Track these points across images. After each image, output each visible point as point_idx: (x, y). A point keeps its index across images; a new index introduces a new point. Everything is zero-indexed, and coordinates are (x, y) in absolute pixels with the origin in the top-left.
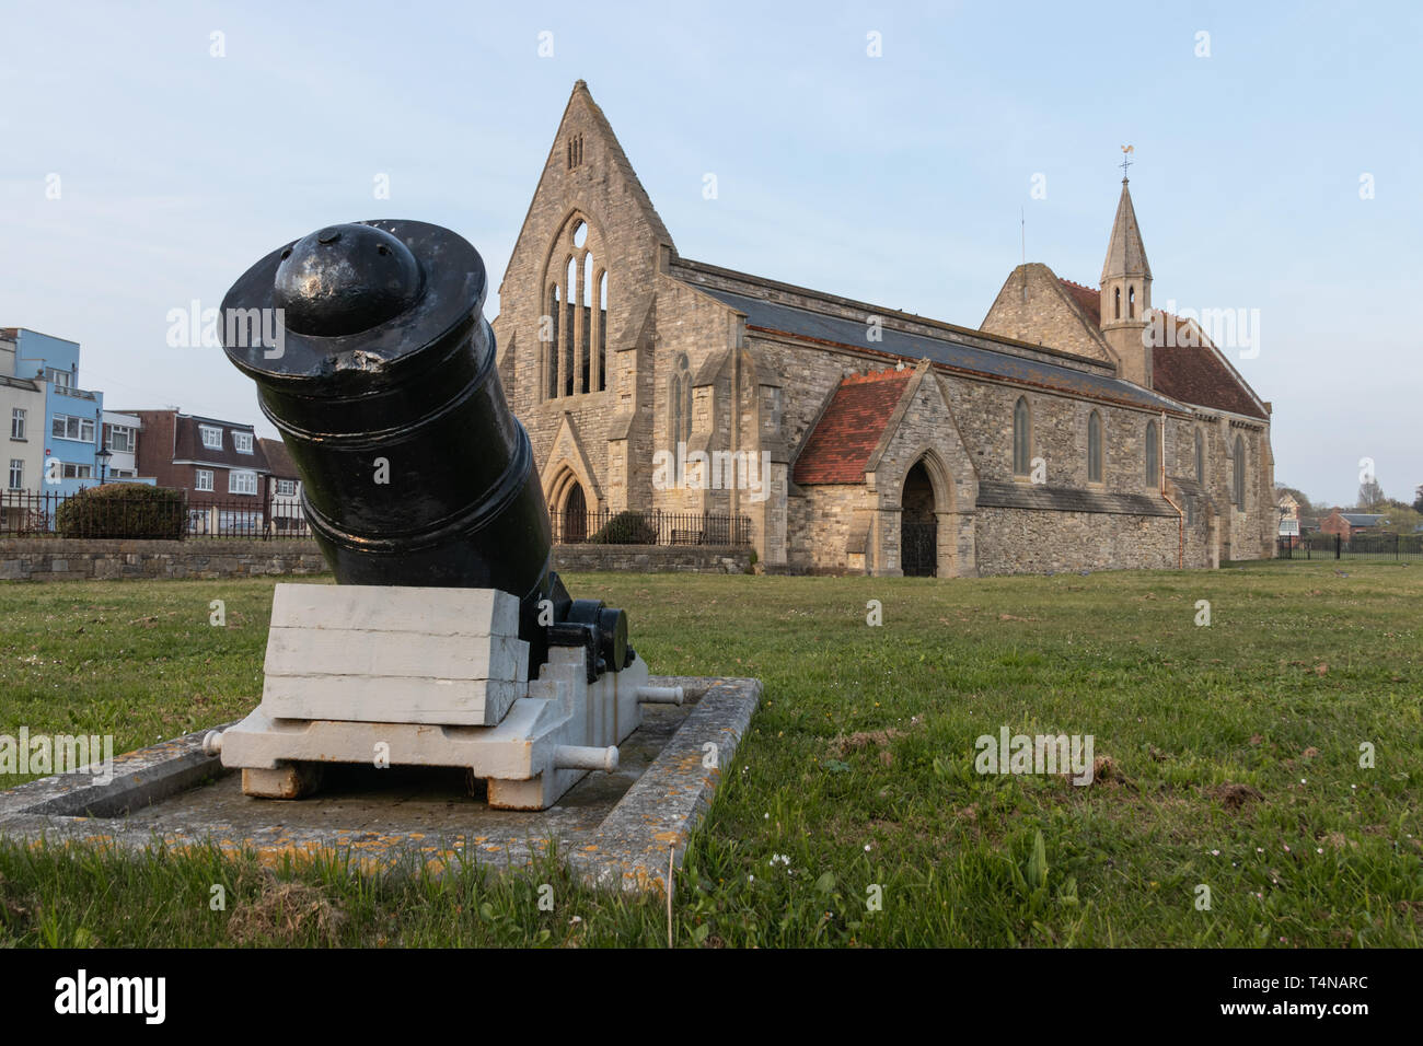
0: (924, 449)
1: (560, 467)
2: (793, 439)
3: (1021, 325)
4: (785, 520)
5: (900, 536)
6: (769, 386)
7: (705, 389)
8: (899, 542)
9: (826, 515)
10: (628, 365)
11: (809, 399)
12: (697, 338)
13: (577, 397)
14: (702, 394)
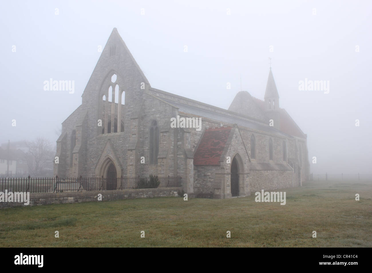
0: (236, 153)
1: (106, 158)
2: (192, 150)
4: (193, 178)
5: (230, 182)
6: (187, 132)
7: (165, 133)
8: (230, 185)
9: (205, 176)
10: (135, 124)
11: (196, 136)
12: (161, 115)
13: (112, 134)
14: (164, 135)
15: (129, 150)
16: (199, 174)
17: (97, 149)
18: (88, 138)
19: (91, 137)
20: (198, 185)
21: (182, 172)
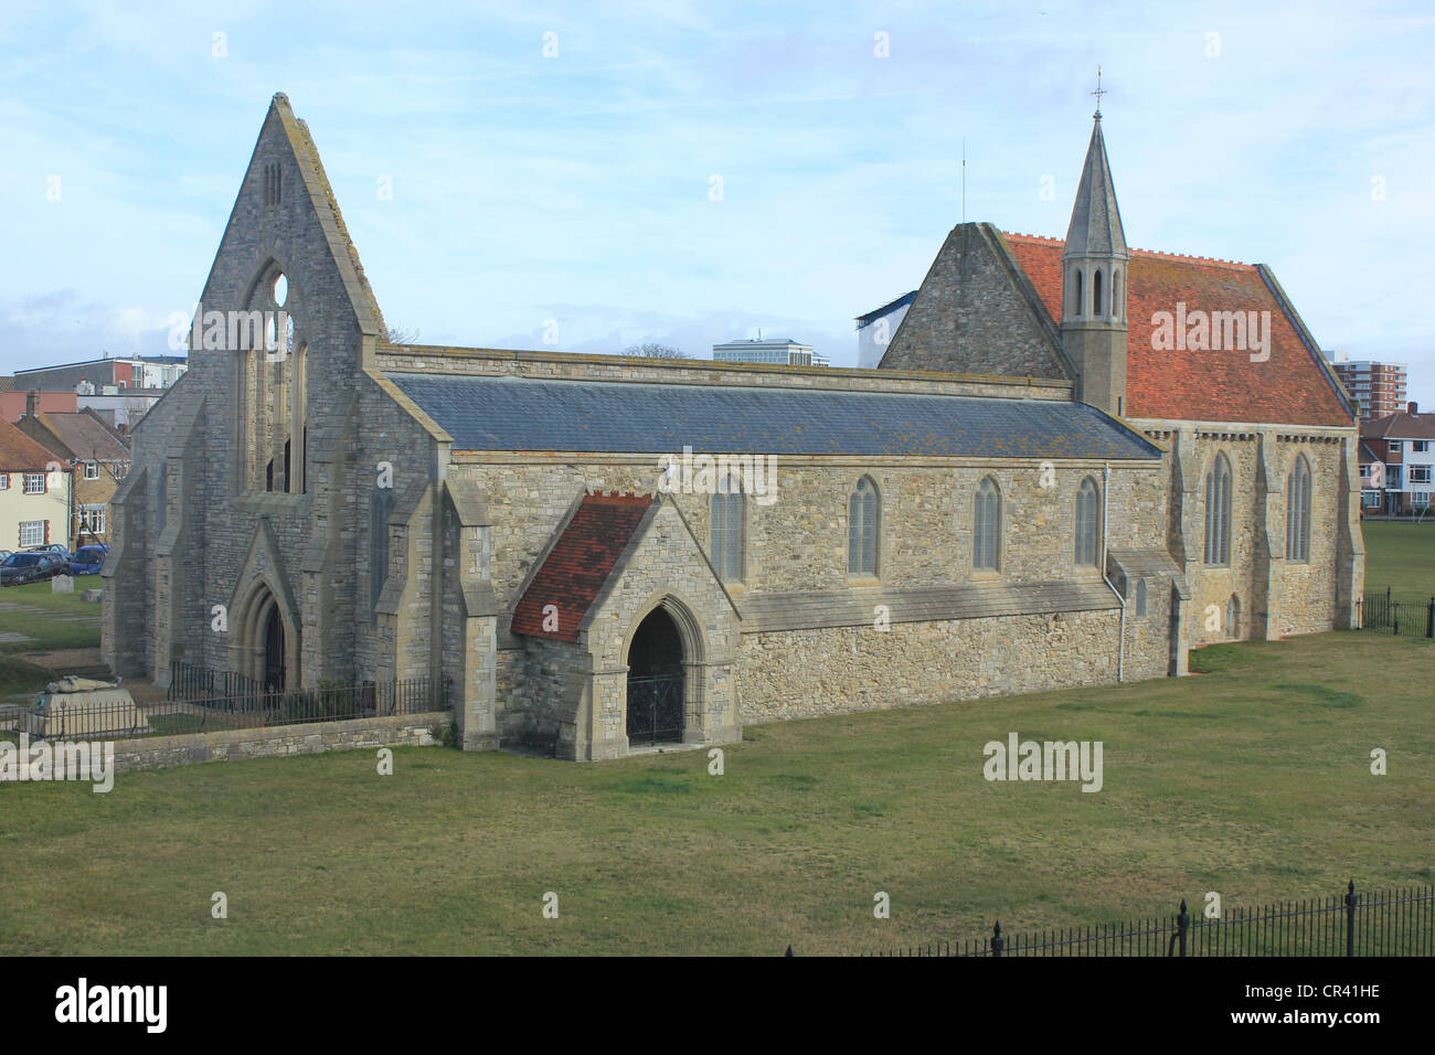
0: (664, 596)
1: (255, 583)
2: (514, 576)
3: (960, 310)
4: (493, 681)
5: (623, 700)
6: (474, 527)
7: (400, 528)
8: (622, 708)
9: (544, 672)
10: (324, 480)
11: (537, 525)
12: (400, 457)
13: (277, 497)
15: (305, 572)
16: (529, 663)
17: (233, 545)
18: (207, 501)
19: (213, 498)
20: (527, 703)
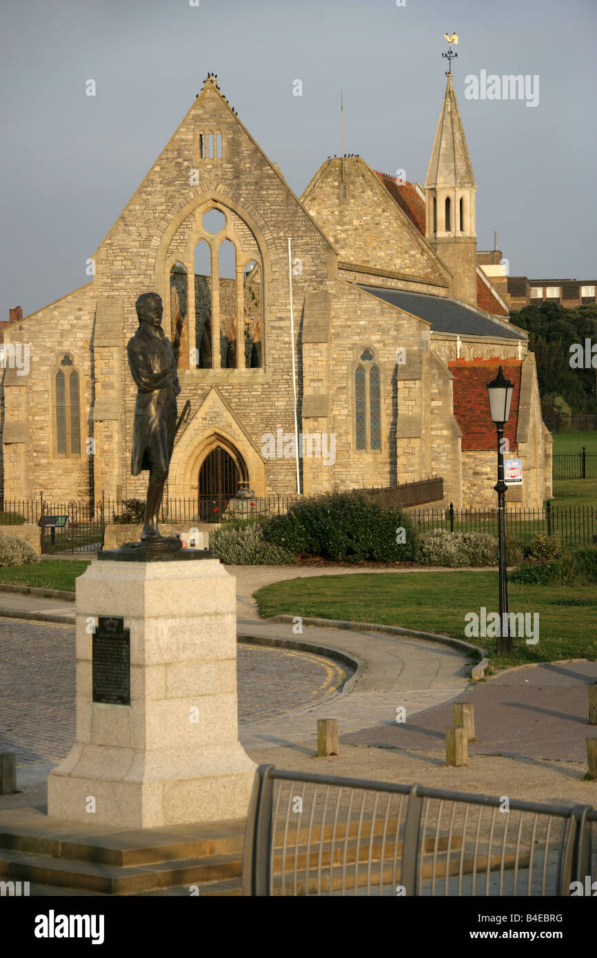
10: (317, 355)
14: (408, 386)
21: (443, 466)
